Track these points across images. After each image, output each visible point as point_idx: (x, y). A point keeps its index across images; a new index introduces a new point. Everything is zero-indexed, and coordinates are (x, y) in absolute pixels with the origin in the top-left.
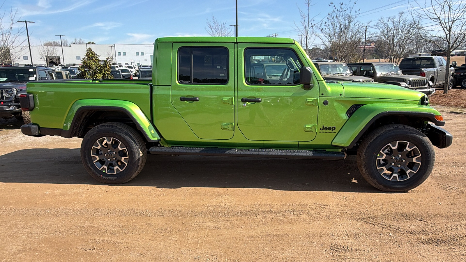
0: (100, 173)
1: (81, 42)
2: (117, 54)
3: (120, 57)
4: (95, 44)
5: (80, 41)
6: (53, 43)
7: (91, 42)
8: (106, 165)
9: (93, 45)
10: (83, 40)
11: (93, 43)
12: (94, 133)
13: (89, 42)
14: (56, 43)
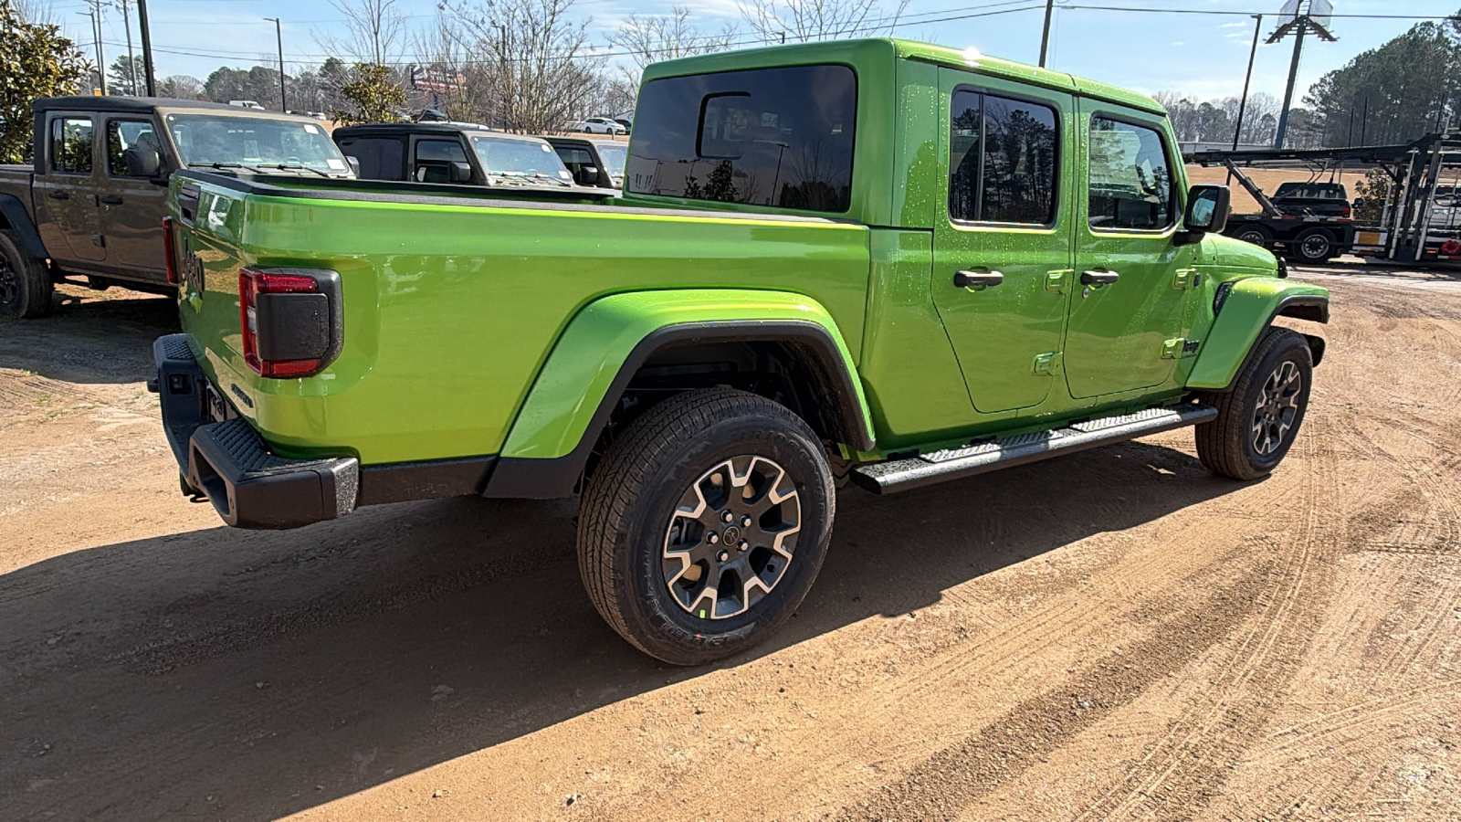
0: (693, 626)
8: (712, 585)
12: (693, 451)
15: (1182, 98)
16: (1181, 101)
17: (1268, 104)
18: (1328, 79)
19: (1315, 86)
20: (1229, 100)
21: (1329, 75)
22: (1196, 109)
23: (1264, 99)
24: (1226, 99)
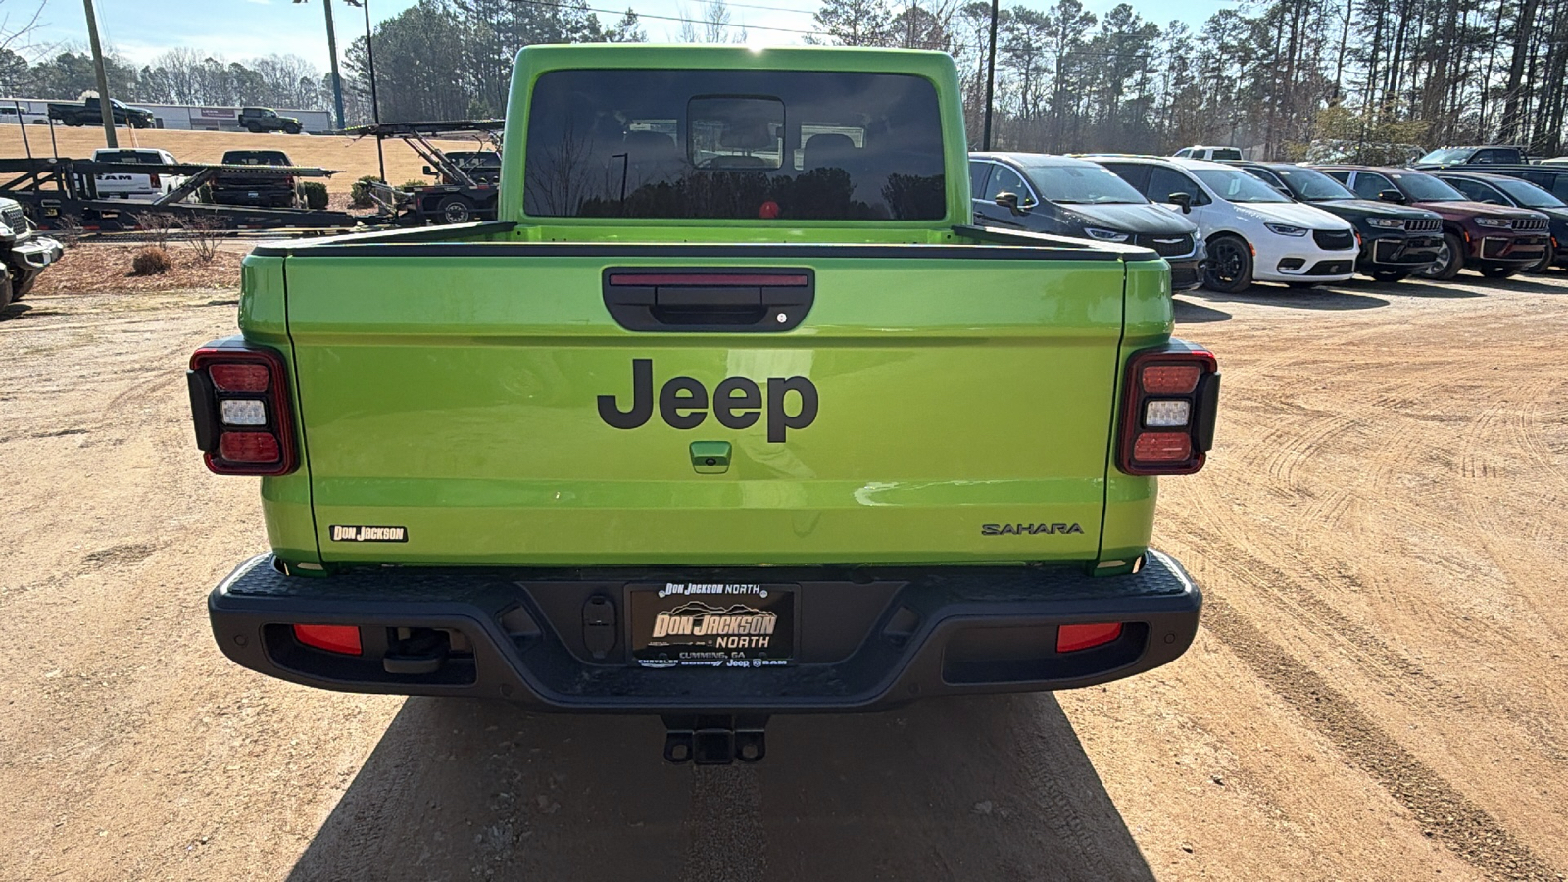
15: (207, 57)
16: (207, 60)
17: (302, 66)
18: (359, 44)
19: (349, 50)
20: (260, 60)
21: (360, 41)
22: (227, 70)
23: (296, 62)
24: (256, 60)
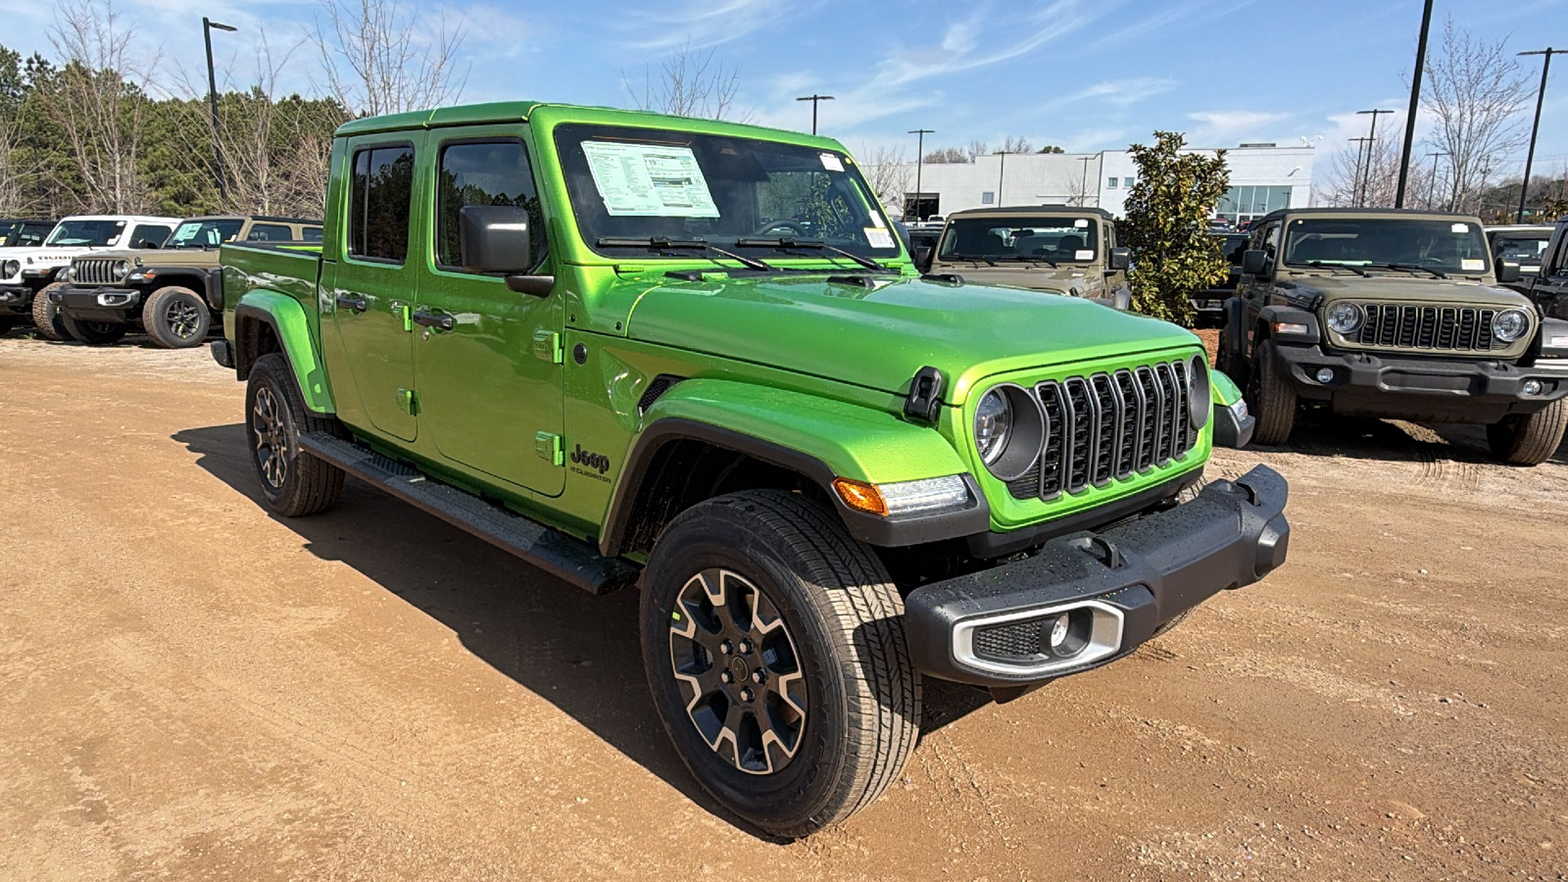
1: (1023, 148)
2: (1105, 182)
3: (1112, 192)
4: (1062, 152)
5: (1019, 146)
6: (948, 153)
7: (1053, 147)
9: (1057, 156)
10: (1028, 141)
11: (1057, 151)
13: (1046, 148)
14: (956, 153)
